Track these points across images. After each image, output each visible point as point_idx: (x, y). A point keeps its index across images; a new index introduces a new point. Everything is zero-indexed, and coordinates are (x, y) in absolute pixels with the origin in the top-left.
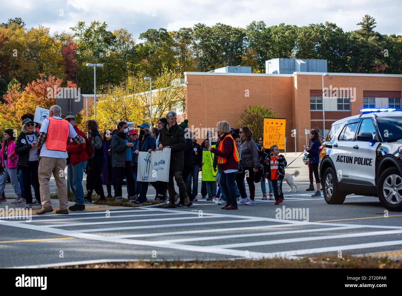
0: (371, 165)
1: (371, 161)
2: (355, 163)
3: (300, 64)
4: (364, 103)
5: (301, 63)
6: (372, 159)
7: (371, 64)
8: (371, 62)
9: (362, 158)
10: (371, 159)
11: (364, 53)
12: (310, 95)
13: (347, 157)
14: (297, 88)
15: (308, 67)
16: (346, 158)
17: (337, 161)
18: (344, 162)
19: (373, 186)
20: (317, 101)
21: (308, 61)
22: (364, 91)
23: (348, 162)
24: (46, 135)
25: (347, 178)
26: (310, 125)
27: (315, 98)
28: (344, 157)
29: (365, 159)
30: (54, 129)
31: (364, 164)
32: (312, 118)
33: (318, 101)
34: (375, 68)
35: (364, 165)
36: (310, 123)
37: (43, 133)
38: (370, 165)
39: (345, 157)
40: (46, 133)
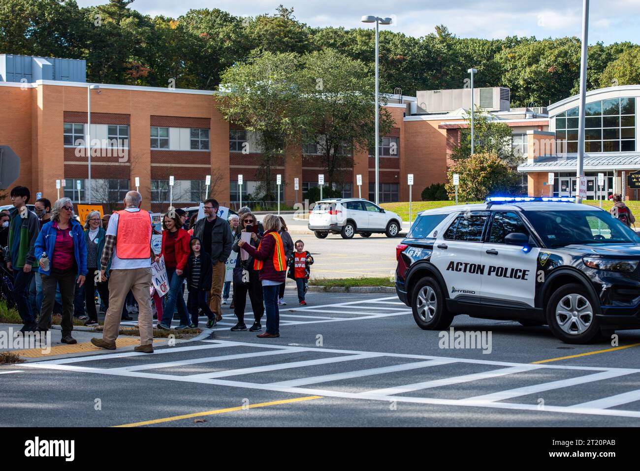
0: (527, 279)
1: (527, 273)
2: (489, 274)
3: (41, 66)
4: (151, 136)
5: (43, 65)
6: (528, 271)
7: (125, 64)
8: (124, 62)
9: (506, 269)
10: (525, 271)
11: (112, 45)
12: (63, 120)
13: (471, 265)
14: (42, 109)
15: (55, 71)
16: (469, 266)
17: (448, 269)
18: (465, 271)
19: (531, 308)
20: (75, 130)
21: (54, 61)
22: (151, 116)
23: (474, 272)
24: (115, 238)
25: (470, 294)
26: (63, 171)
27: (72, 124)
28: (464, 265)
29: (513, 270)
30: (127, 228)
31: (511, 277)
32: (65, 160)
33: (77, 131)
34: (131, 71)
35: (509, 278)
36: (64, 167)
37: (110, 237)
38: (523, 278)
39: (466, 265)
40: (115, 235)
